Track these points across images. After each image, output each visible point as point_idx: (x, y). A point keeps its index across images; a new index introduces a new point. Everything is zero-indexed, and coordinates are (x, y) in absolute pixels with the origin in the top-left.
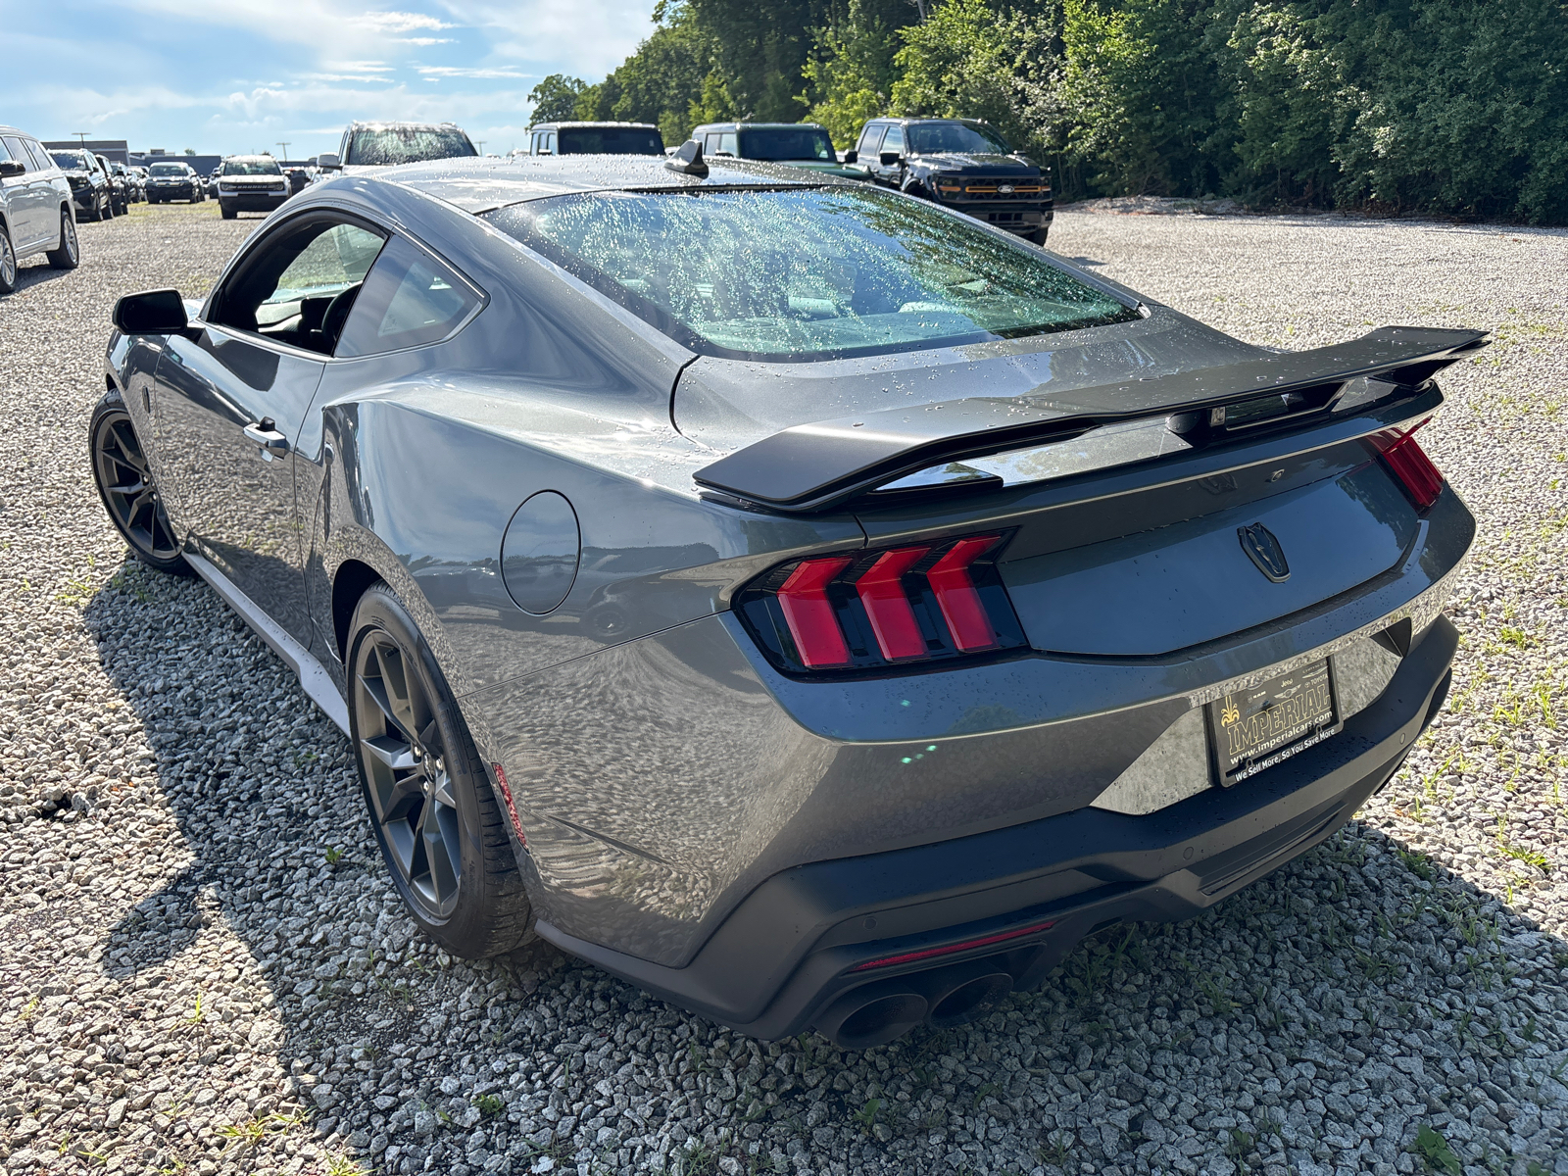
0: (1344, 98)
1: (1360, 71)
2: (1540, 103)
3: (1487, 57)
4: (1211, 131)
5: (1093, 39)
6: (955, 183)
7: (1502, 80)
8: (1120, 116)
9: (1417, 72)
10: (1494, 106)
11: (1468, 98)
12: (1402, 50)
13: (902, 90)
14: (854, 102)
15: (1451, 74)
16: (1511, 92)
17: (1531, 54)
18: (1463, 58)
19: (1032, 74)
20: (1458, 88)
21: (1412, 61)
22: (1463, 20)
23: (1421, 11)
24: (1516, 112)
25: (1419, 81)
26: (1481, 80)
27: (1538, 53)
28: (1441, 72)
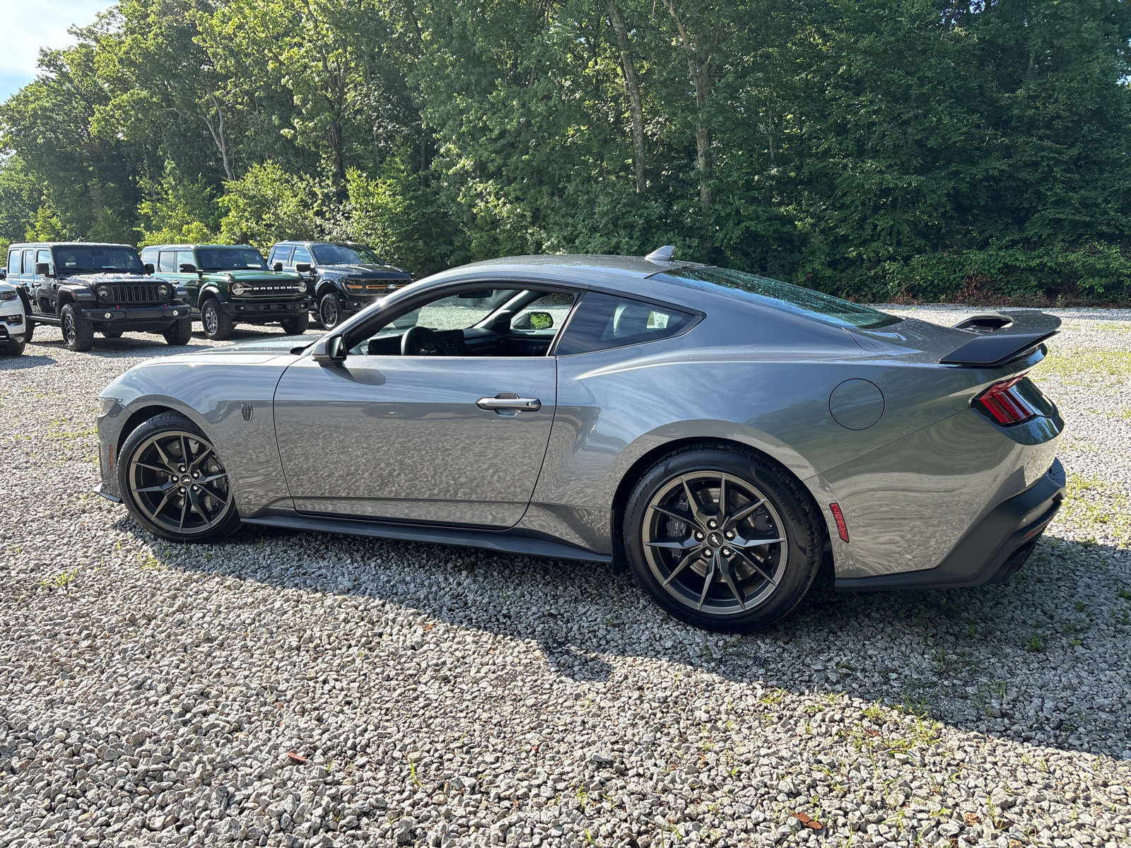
0: (532, 234)
1: (538, 218)
2: (637, 238)
3: (606, 214)
4: (452, 252)
5: (368, 194)
6: (358, 283)
7: (616, 225)
8: (393, 243)
9: (570, 220)
10: (615, 240)
11: (601, 236)
12: (560, 208)
13: (229, 224)
14: (189, 231)
15: (590, 222)
16: (622, 232)
17: (627, 212)
18: (595, 213)
19: (327, 215)
20: (594, 230)
21: (567, 214)
22: (588, 192)
23: (566, 188)
24: (627, 242)
25: (572, 225)
26: (605, 225)
27: (630, 212)
28: (584, 221)
